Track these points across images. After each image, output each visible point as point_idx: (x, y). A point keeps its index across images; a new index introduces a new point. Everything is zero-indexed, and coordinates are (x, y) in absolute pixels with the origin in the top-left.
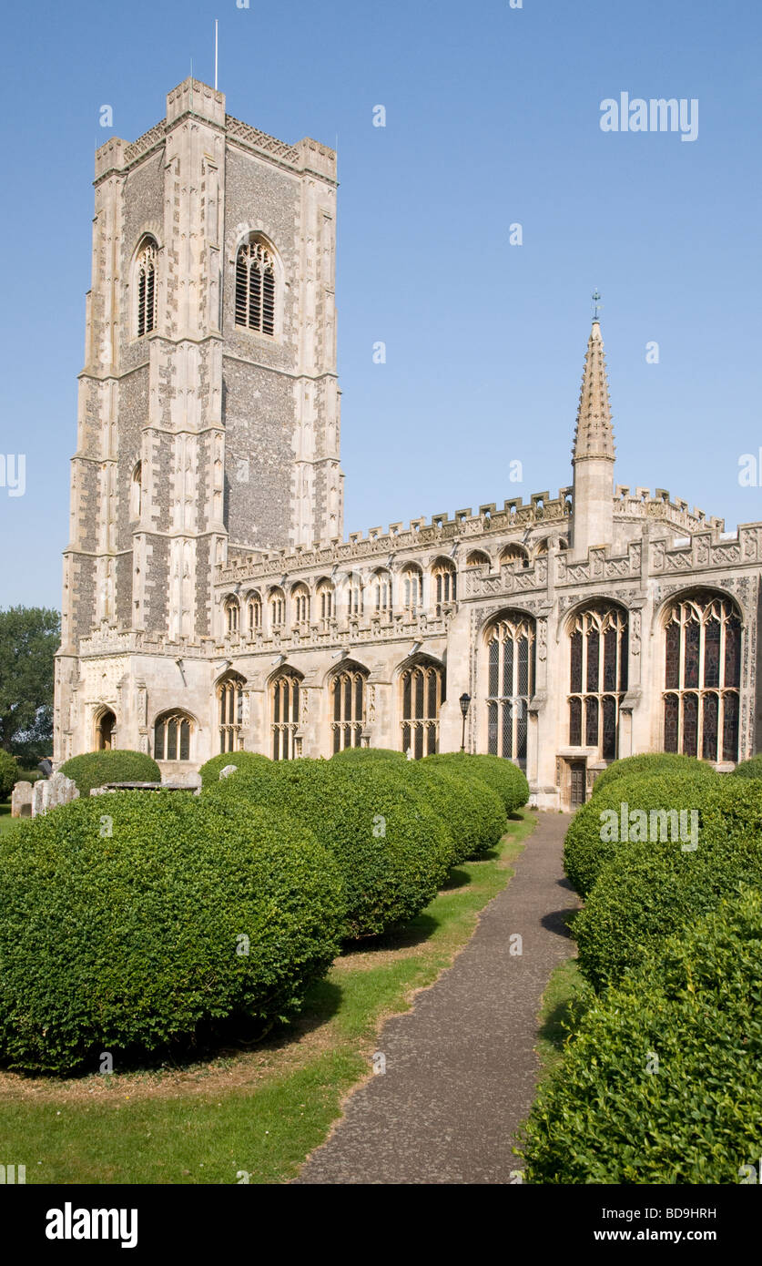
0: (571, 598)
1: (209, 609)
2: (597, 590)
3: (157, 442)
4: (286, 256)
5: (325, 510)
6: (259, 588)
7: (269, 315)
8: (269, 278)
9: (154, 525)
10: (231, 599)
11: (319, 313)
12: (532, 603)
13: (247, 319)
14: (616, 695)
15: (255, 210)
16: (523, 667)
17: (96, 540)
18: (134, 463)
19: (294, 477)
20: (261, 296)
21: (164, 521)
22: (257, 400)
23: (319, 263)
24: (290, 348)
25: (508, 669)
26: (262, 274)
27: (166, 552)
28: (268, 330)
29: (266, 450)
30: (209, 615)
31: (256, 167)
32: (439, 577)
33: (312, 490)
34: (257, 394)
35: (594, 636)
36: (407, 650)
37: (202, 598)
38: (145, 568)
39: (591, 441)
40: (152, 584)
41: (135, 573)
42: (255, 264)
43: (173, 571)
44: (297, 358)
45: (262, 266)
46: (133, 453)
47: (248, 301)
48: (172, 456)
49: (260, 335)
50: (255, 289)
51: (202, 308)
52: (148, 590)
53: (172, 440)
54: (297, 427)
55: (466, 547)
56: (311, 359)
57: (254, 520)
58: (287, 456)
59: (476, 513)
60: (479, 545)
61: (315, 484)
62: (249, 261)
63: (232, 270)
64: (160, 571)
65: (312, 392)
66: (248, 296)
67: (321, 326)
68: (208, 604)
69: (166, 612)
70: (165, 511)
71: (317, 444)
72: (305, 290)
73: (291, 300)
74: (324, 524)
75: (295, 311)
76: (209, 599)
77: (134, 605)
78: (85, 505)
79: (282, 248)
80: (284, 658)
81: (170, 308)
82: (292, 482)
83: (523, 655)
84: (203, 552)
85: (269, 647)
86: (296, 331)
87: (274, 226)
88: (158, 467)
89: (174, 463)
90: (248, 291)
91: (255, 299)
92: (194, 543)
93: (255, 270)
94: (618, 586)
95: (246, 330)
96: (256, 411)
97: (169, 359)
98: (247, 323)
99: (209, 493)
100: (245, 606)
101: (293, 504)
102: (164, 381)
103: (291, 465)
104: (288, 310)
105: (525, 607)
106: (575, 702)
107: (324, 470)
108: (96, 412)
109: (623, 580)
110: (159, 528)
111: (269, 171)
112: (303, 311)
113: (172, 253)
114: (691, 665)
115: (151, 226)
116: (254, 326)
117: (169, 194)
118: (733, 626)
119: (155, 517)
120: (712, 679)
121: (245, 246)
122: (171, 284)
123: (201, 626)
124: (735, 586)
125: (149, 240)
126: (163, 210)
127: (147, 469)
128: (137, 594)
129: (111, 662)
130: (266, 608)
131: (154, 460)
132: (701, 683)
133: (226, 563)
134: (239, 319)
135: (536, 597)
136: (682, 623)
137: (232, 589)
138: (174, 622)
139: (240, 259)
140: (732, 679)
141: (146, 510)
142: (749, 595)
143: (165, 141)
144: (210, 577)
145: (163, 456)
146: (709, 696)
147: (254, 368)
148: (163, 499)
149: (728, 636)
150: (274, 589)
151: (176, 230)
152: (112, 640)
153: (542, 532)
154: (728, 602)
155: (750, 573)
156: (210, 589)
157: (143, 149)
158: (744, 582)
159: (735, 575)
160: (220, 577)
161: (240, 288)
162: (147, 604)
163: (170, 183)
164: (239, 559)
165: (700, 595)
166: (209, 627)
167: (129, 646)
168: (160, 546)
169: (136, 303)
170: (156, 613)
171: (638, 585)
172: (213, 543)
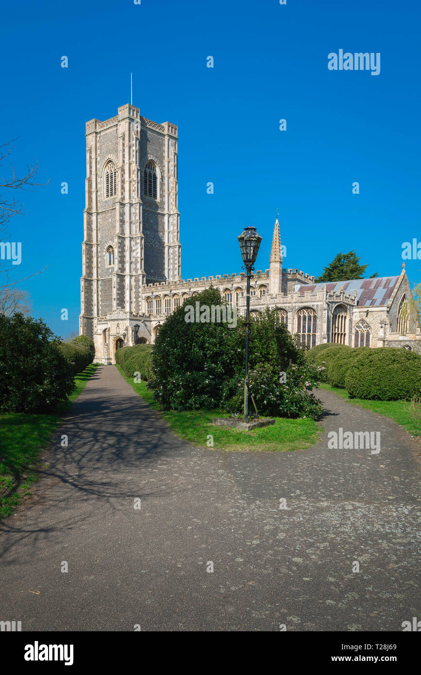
1: (140, 301)
2: (280, 306)
3: (120, 241)
4: (160, 168)
6: (160, 295)
7: (155, 191)
8: (155, 176)
9: (120, 271)
10: (148, 298)
12: (261, 308)
13: (148, 192)
15: (150, 151)
17: (92, 274)
18: (107, 246)
19: (165, 251)
20: (152, 183)
21: (122, 269)
22: (152, 223)
24: (162, 203)
26: (152, 175)
27: (124, 281)
28: (155, 196)
30: (140, 303)
32: (226, 294)
33: (171, 256)
34: (152, 221)
37: (137, 297)
38: (117, 286)
39: (276, 256)
40: (119, 292)
41: (113, 288)
42: (150, 172)
43: (126, 287)
44: (165, 207)
45: (153, 173)
46: (106, 242)
47: (148, 186)
48: (125, 246)
49: (153, 199)
50: (150, 181)
51: (134, 191)
52: (118, 294)
53: (124, 240)
54: (166, 233)
55: (235, 285)
56: (170, 207)
57: (152, 268)
58: (162, 244)
62: (148, 171)
63: (143, 175)
64: (121, 288)
65: (171, 219)
66: (148, 184)
68: (140, 299)
69: (124, 302)
70: (123, 266)
71: (173, 239)
73: (162, 185)
75: (164, 189)
76: (140, 298)
77: (113, 300)
78: (88, 261)
79: (159, 165)
81: (123, 191)
82: (164, 254)
84: (137, 281)
86: (165, 196)
87: (156, 157)
88: (120, 250)
89: (126, 248)
90: (148, 182)
91: (150, 185)
92: (133, 278)
93: (150, 173)
94: (285, 305)
95: (148, 198)
97: (123, 210)
98: (148, 194)
99: (139, 259)
100: (154, 302)
101: (165, 261)
102: (122, 218)
103: (164, 247)
105: (259, 309)
109: (286, 303)
111: (154, 136)
112: (166, 188)
113: (123, 170)
114: (304, 327)
115: (111, 157)
116: (150, 195)
117: (120, 147)
118: (315, 317)
119: (120, 268)
120: (309, 331)
121: (146, 165)
122: (123, 182)
123: (138, 306)
124: (315, 307)
125: (110, 161)
126: (117, 151)
127: (116, 250)
128: (114, 296)
129: (120, 322)
130: (163, 302)
131: (119, 247)
132: (307, 332)
133: (146, 285)
134: (146, 194)
135: (263, 306)
136: (302, 316)
137: (150, 294)
138: (127, 305)
139: (145, 170)
140: (315, 331)
141: (116, 266)
142: (319, 309)
143: (117, 125)
144: (140, 290)
145: (122, 246)
146: (309, 336)
147: (151, 212)
148: (122, 261)
149: (314, 319)
150: (166, 295)
151: (124, 161)
152: (121, 315)
153: (259, 283)
154: (314, 310)
155: (319, 303)
156: (140, 294)
157: (107, 125)
158: (317, 306)
159: (315, 304)
160: (144, 290)
161: (146, 182)
162: (118, 299)
163: (121, 144)
164: (152, 284)
165: (307, 308)
166: (140, 307)
167: (128, 317)
168: (121, 277)
169: (105, 185)
170: (121, 303)
171: (290, 305)
172: (141, 278)
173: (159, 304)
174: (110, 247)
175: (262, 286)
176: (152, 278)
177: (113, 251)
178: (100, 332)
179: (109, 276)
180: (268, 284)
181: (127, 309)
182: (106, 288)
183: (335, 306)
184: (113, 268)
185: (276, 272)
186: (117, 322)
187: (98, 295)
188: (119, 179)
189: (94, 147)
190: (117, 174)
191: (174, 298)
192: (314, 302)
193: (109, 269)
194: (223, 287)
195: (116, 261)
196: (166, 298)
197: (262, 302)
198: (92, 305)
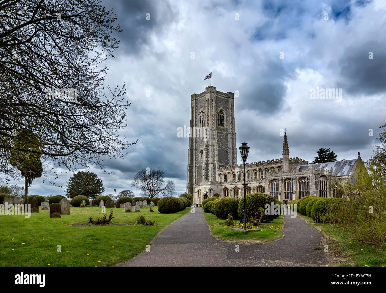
0: (284, 178)
2: (288, 176)
3: (206, 147)
4: (226, 113)
5: (234, 157)
6: (226, 172)
7: (223, 123)
8: (223, 116)
9: (206, 162)
10: (220, 174)
11: (232, 122)
14: (292, 192)
15: (220, 106)
16: (277, 187)
17: (193, 164)
18: (200, 150)
19: (228, 151)
21: (208, 161)
23: (232, 113)
24: (227, 129)
25: (275, 188)
27: (208, 166)
28: (223, 126)
29: (223, 147)
30: (216, 177)
31: (220, 98)
32: (260, 172)
33: (232, 154)
34: (222, 137)
35: (288, 183)
36: (258, 185)
37: (215, 174)
38: (205, 169)
41: (203, 170)
43: (209, 169)
44: (228, 130)
45: (222, 115)
46: (200, 148)
48: (209, 149)
49: (222, 127)
50: (221, 119)
51: (213, 124)
52: (205, 173)
53: (208, 147)
54: (229, 142)
55: (265, 167)
56: (231, 130)
57: (222, 159)
58: (227, 148)
59: (266, 162)
60: (267, 167)
61: (232, 152)
62: (220, 114)
63: (217, 116)
64: (207, 169)
65: (231, 136)
67: (232, 125)
68: (216, 175)
70: (208, 159)
71: (232, 145)
72: (229, 118)
73: (227, 120)
74: (234, 160)
75: (228, 122)
78: (191, 157)
79: (225, 111)
80: (236, 185)
81: (208, 124)
82: (228, 152)
83: (277, 185)
84: (214, 166)
85: (233, 184)
86: (228, 126)
87: (224, 108)
88: (206, 152)
89: (209, 151)
91: (221, 121)
92: (213, 164)
93: (221, 115)
94: (292, 176)
95: (220, 127)
96: (222, 140)
99: (215, 156)
100: (223, 176)
101: (228, 156)
103: (228, 149)
104: (226, 122)
105: (277, 178)
106: (285, 193)
107: (234, 150)
108: (192, 141)
109: (292, 175)
110: (207, 162)
111: (222, 98)
112: (229, 122)
113: (208, 115)
114: (303, 187)
115: (202, 109)
116: (221, 125)
117: (207, 105)
118: (308, 182)
119: (206, 160)
120: (306, 189)
121: (219, 112)
122: (208, 120)
123: (215, 179)
124: (308, 177)
125: (202, 111)
126: (205, 107)
127: (204, 152)
128: (204, 173)
129: (206, 186)
130: (228, 176)
131: (206, 151)
132: (304, 190)
133: (219, 168)
134: (219, 125)
135: (279, 177)
136: (301, 181)
137: (221, 173)
138: (210, 178)
139: (218, 114)
140: (309, 189)
141: (205, 159)
142: (310, 178)
143: (205, 95)
144: (216, 170)
145: (207, 150)
146: (305, 192)
147: (221, 133)
148: (207, 157)
149: (308, 183)
150: (229, 173)
151: (208, 111)
152: (206, 182)
153: (277, 165)
154: (307, 179)
155: (310, 175)
156: (216, 173)
157: (201, 96)
158: (309, 176)
159: (308, 175)
160: (218, 170)
161: (219, 119)
162: (205, 175)
163: (207, 103)
164: (222, 167)
165: (303, 178)
166: (216, 179)
167: (210, 184)
168: (207, 165)
169: (199, 122)
170: (207, 177)
171: (294, 176)
172: (216, 164)
173: (225, 177)
174: (202, 150)
175: (279, 167)
176: (222, 164)
177: (203, 152)
178: (196, 191)
179: (201, 164)
180: (282, 166)
181: (210, 180)
182: (200, 170)
183: (319, 176)
184: (203, 160)
185: (286, 159)
186: (204, 186)
187: (195, 173)
188: (206, 120)
189: (194, 106)
190: (205, 117)
191: (233, 174)
192: (307, 174)
193: (201, 161)
194: (258, 168)
195: (204, 157)
196: (229, 174)
197: (279, 175)
198: (193, 178)
